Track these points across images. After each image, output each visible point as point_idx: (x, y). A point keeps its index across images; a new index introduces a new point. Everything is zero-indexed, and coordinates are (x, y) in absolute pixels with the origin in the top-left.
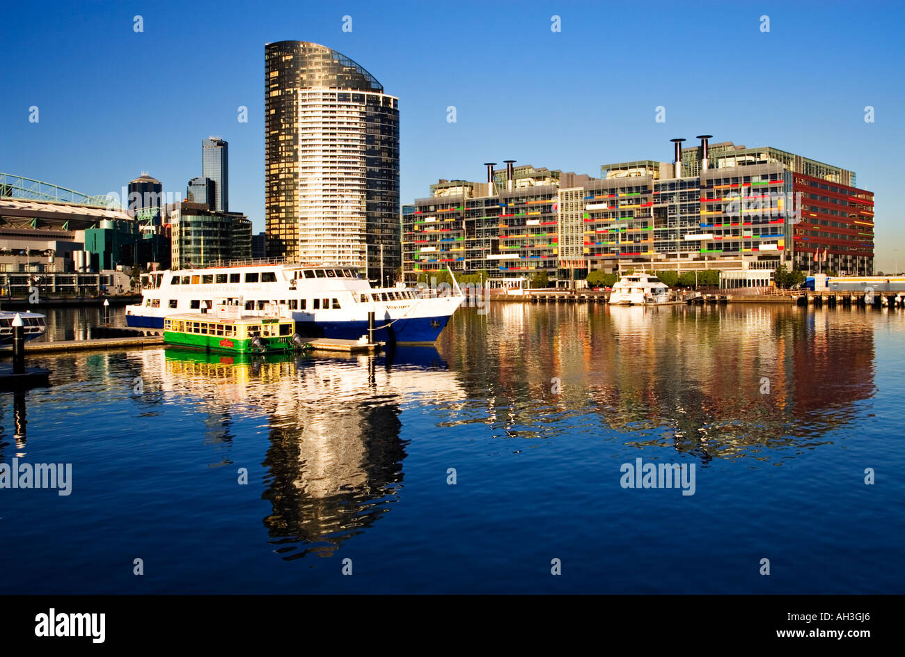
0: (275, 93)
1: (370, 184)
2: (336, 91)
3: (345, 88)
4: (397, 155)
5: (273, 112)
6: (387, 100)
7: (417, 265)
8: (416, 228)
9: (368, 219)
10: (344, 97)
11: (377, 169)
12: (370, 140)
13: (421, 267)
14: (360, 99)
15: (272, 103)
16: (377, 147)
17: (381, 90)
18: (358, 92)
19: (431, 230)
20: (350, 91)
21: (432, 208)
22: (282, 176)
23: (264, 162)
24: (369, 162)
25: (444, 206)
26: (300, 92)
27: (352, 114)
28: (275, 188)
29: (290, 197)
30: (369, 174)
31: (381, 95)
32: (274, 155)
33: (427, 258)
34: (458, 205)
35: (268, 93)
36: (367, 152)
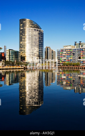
0: (22, 28)
1: (39, 46)
2: (34, 29)
3: (35, 28)
4: (43, 41)
5: (21, 32)
9: (39, 53)
10: (35, 30)
11: (40, 43)
12: (39, 38)
14: (38, 30)
15: (20, 30)
16: (41, 40)
17: (41, 29)
18: (37, 29)
20: (36, 29)
22: (23, 44)
23: (19, 41)
24: (39, 42)
26: (27, 28)
27: (36, 33)
28: (21, 46)
29: (24, 48)
31: (41, 30)
32: (21, 40)
35: (20, 28)
36: (39, 40)
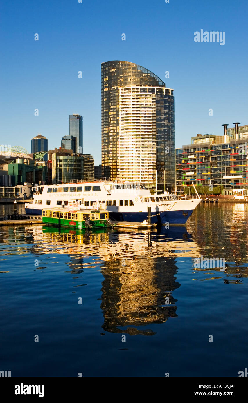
0: (107, 89)
1: (158, 137)
2: (139, 87)
3: (145, 85)
4: (173, 121)
5: (105, 99)
6: (167, 91)
7: (184, 182)
8: (183, 161)
9: (157, 157)
10: (144, 90)
11: (162, 129)
12: (158, 113)
13: (186, 183)
14: (153, 91)
15: (105, 94)
16: (162, 117)
17: (164, 85)
18: (151, 87)
19: (192, 162)
20: (147, 87)
21: (192, 150)
22: (110, 134)
23: (101, 127)
24: (158, 125)
25: (199, 149)
26: (120, 88)
27: (148, 99)
28: (107, 141)
29: (115, 146)
30: (157, 132)
31: (164, 88)
32: (106, 123)
33: (190, 178)
34: (207, 148)
35: (103, 89)
36: (157, 120)
